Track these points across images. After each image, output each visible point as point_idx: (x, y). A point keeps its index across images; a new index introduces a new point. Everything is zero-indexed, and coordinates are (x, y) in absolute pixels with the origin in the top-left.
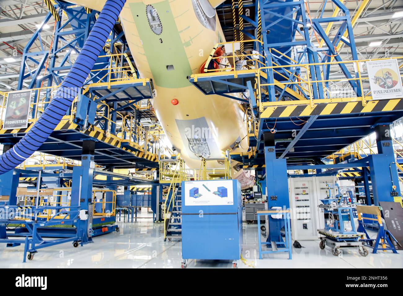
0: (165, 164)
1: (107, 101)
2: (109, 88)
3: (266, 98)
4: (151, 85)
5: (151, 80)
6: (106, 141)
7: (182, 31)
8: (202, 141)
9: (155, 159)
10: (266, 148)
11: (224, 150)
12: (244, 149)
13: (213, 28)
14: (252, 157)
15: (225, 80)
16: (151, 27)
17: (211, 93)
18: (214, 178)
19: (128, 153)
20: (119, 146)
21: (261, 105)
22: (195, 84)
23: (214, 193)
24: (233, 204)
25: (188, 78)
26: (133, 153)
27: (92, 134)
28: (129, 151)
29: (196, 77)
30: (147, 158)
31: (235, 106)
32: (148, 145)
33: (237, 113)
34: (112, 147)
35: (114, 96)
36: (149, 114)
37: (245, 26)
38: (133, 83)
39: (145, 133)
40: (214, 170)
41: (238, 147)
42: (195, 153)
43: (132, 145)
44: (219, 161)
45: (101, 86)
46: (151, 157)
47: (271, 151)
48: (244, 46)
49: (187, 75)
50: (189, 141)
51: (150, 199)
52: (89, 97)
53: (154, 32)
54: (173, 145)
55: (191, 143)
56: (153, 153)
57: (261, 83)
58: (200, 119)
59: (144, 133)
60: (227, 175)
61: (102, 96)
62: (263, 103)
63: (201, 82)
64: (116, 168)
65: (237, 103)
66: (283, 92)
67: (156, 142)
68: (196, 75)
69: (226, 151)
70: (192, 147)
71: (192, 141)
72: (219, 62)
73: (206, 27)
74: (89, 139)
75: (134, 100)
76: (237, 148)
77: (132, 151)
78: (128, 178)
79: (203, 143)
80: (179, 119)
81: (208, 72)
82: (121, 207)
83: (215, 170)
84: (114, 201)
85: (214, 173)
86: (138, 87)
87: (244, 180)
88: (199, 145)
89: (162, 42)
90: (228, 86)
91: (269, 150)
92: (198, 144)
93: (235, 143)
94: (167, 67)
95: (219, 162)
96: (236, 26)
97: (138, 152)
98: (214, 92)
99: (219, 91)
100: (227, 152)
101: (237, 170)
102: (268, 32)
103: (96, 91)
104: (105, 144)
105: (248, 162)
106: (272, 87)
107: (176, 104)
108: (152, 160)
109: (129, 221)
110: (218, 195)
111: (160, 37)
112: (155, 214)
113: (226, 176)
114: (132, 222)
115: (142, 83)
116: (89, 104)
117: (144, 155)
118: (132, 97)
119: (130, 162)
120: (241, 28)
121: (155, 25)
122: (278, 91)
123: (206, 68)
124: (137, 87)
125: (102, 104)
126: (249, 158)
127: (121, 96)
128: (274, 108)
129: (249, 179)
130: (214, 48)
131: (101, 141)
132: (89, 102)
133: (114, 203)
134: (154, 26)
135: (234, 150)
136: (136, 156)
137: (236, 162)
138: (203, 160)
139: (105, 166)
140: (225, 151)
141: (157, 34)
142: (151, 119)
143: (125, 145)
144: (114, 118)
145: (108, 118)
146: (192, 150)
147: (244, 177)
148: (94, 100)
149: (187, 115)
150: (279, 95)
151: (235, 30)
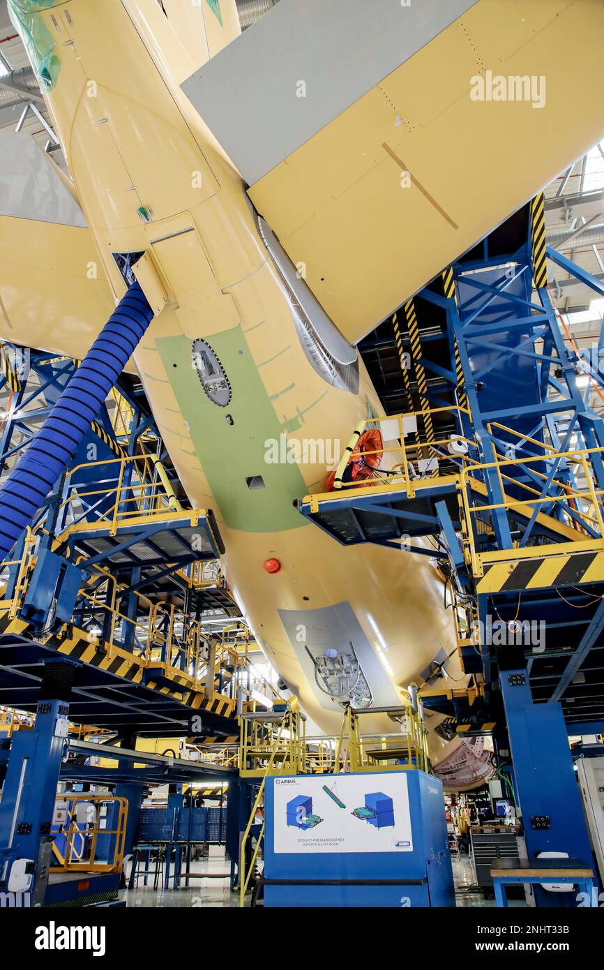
0: (255, 724)
1: (114, 567)
2: (113, 533)
3: (487, 543)
4: (210, 526)
5: (210, 512)
6: (104, 666)
7: (277, 396)
8: (347, 664)
9: (234, 713)
10: (503, 676)
11: (404, 685)
12: (456, 680)
13: (353, 388)
14: (478, 699)
15: (385, 505)
16: (206, 388)
17: (357, 540)
18: (385, 762)
19: (163, 697)
20: (137, 679)
21: (477, 561)
22: (316, 518)
23: (356, 813)
24: (410, 849)
25: (295, 503)
26: (177, 696)
27: (66, 648)
28: (164, 691)
29: (315, 502)
30: (214, 708)
31: (425, 573)
32: (219, 676)
33: (432, 591)
34: (119, 681)
35: (127, 552)
36: (219, 598)
37: (432, 385)
38: (169, 521)
39: (209, 646)
40: (384, 739)
41: (441, 676)
42: (332, 694)
43: (170, 676)
44: (391, 713)
45: (95, 531)
46: (226, 706)
47: (518, 684)
48: (434, 431)
49: (295, 499)
50: (315, 663)
51: (224, 821)
52: (65, 556)
53: (212, 400)
54: (279, 675)
55: (321, 668)
56: (231, 697)
57: (471, 506)
58: (338, 606)
59: (206, 645)
60: (413, 752)
61: (98, 553)
62: (481, 554)
63: (327, 513)
64: (143, 736)
65: (425, 564)
66: (531, 525)
67: (239, 668)
68: (315, 496)
69: (409, 687)
70: (325, 679)
71: (323, 663)
72: (373, 464)
73: (332, 385)
74: (58, 660)
75: (173, 565)
76: (439, 679)
77: (173, 691)
78: (164, 762)
79: (350, 667)
80: (287, 609)
81: (344, 488)
82: (153, 844)
83: (387, 738)
84: (122, 829)
85: (384, 747)
86: (182, 530)
87: (467, 764)
88: (340, 675)
89: (232, 424)
90: (395, 521)
91: (510, 680)
92: (339, 671)
93: (433, 666)
94: (249, 480)
95: (392, 717)
96: (409, 386)
97: (188, 694)
98: (364, 538)
99: (376, 534)
100: (410, 689)
101: (446, 738)
102: (479, 385)
103: (86, 542)
104: (101, 673)
105: (469, 716)
106: (502, 514)
107: (275, 572)
108: (227, 715)
109: (167, 887)
110: (368, 818)
111: (227, 410)
112: (236, 866)
113: (410, 754)
114: (176, 888)
115: (189, 521)
116: (63, 573)
117: (206, 701)
118: (171, 555)
119: (176, 721)
120: (423, 389)
121: (214, 384)
122: (519, 525)
123: (338, 480)
124: (178, 531)
125: (101, 575)
126: (471, 703)
127: (145, 554)
128: (512, 567)
129: (480, 760)
130: (357, 432)
131: (92, 666)
132: (60, 567)
133: (121, 835)
134: (211, 386)
135: (431, 685)
136: (184, 703)
137: (441, 718)
138: (349, 713)
139: (116, 732)
140: (407, 688)
141: (220, 405)
142: (225, 610)
143: (155, 674)
144: (131, 610)
145: (112, 609)
146: (326, 688)
147: (468, 756)
148: (78, 563)
149: (306, 599)
150: (522, 534)
151: (408, 394)
